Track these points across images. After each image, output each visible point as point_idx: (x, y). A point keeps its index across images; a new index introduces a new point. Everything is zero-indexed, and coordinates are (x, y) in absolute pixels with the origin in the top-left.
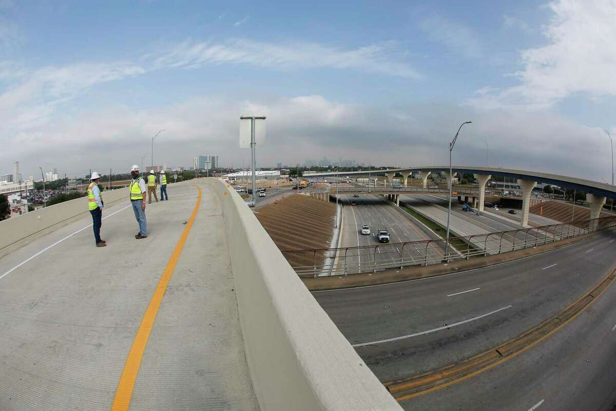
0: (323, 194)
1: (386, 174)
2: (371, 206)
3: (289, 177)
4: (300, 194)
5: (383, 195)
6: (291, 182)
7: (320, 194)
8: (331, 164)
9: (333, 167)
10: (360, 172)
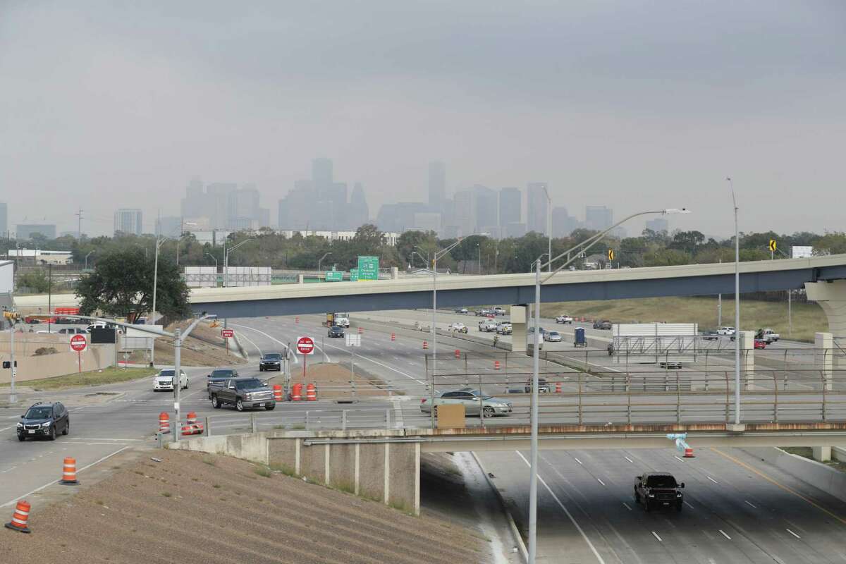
0: (372, 444)
1: (813, 291)
2: (748, 541)
3: (86, 309)
4: (194, 444)
5: (809, 453)
6: (107, 350)
7: (346, 445)
8: (372, 217)
9: (392, 237)
10: (592, 274)
